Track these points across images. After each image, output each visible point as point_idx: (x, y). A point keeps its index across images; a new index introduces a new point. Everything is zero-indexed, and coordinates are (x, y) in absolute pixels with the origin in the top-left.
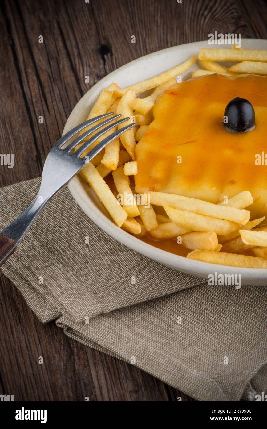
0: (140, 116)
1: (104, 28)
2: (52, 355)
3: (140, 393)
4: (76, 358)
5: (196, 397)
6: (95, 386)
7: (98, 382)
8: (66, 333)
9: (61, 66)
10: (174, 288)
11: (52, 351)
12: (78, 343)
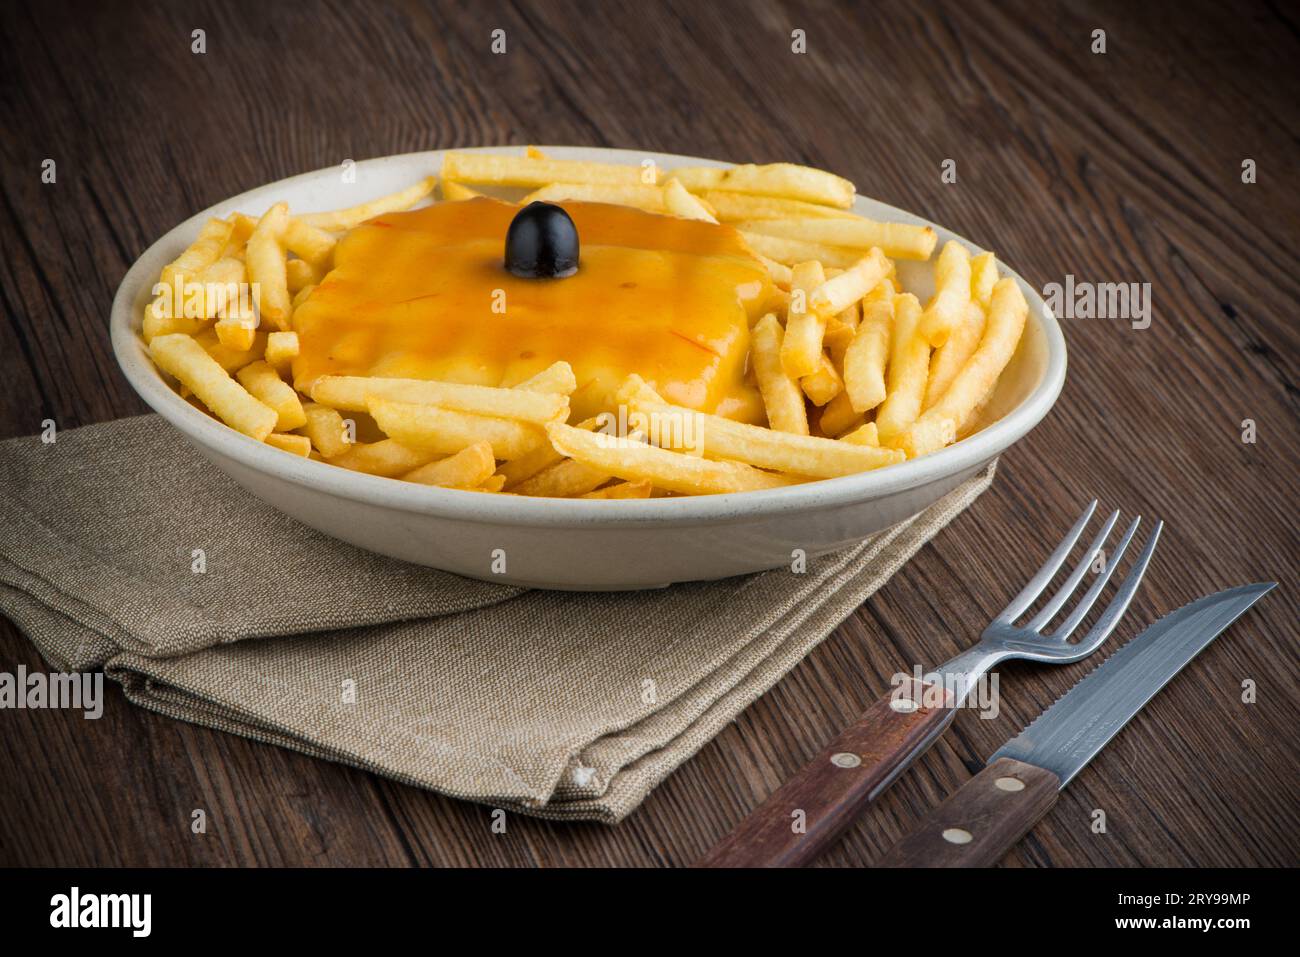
0: (302, 263)
1: (202, 192)
2: (95, 737)
3: (314, 798)
4: (156, 742)
5: (449, 788)
6: (203, 787)
7: (211, 781)
8: (127, 695)
9: (97, 256)
10: (391, 608)
11: (96, 731)
12: (158, 717)
